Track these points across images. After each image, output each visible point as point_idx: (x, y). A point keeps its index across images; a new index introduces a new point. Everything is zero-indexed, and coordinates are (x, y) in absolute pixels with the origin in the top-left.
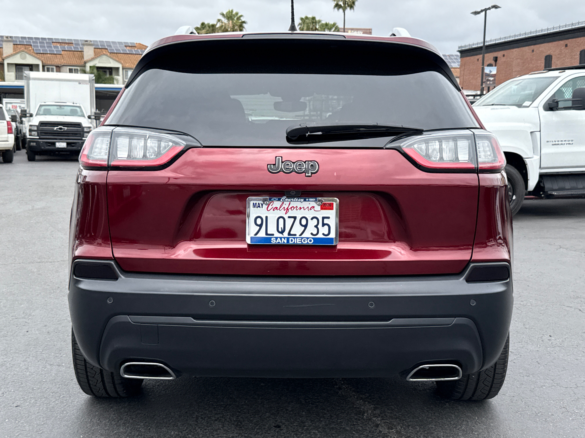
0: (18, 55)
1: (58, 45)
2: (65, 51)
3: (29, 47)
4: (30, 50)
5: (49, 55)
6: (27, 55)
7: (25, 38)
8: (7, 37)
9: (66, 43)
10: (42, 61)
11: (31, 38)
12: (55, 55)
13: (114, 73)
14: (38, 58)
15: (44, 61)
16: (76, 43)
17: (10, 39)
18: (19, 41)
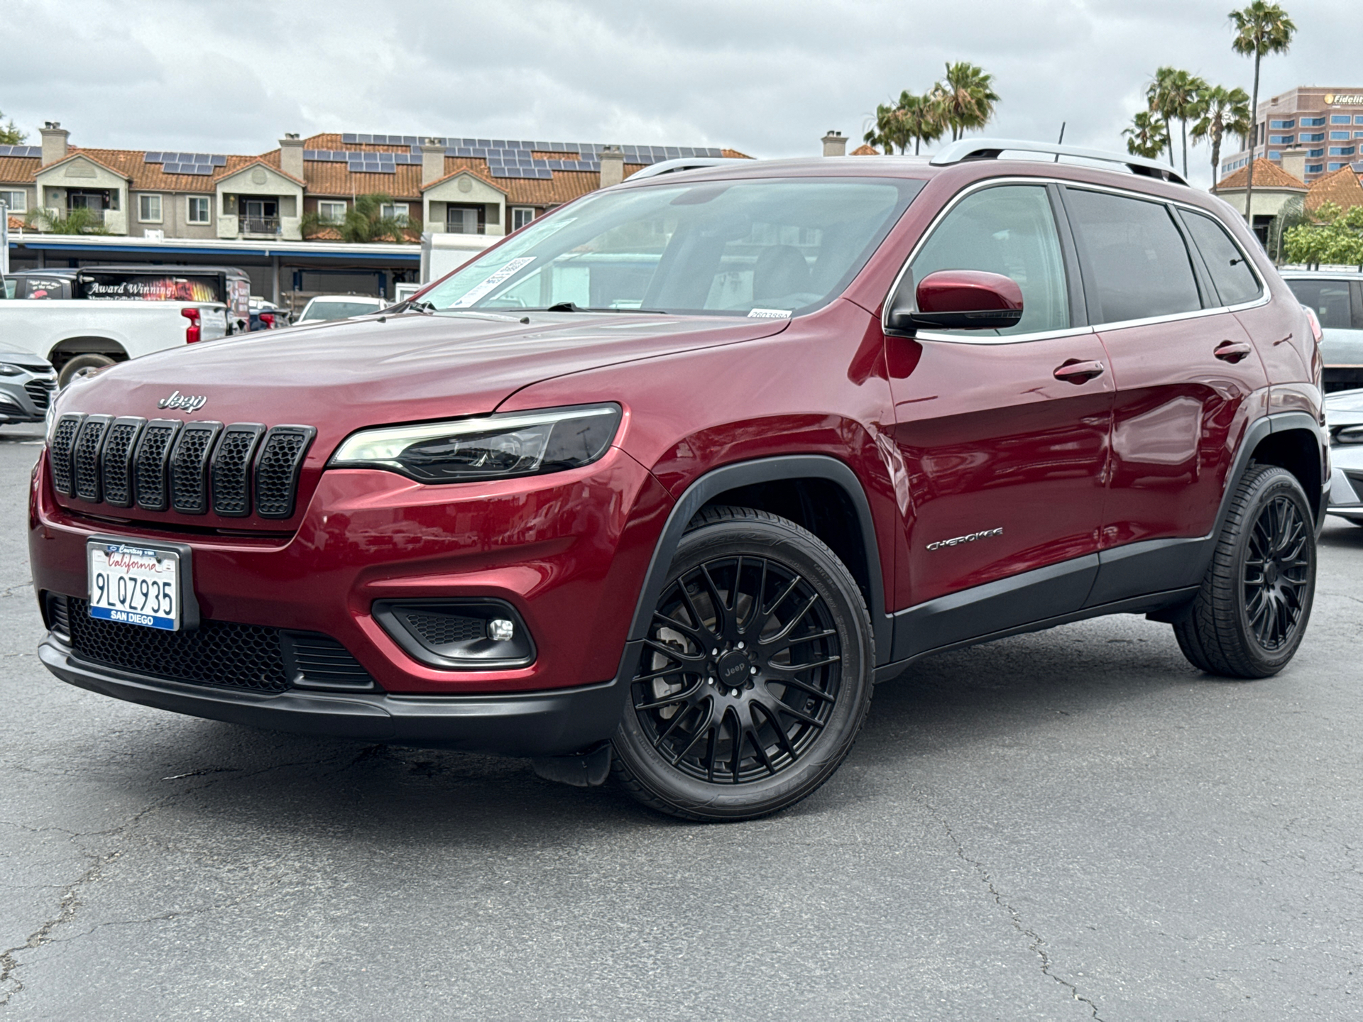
0: (455, 184)
1: (545, 158)
2: (559, 171)
3: (480, 164)
4: (482, 171)
5: (522, 181)
6: (474, 183)
7: (472, 142)
8: (432, 142)
9: (563, 153)
10: (506, 197)
11: (486, 143)
12: (536, 182)
14: (498, 190)
15: (510, 196)
16: (585, 152)
17: (438, 145)
18: (460, 150)
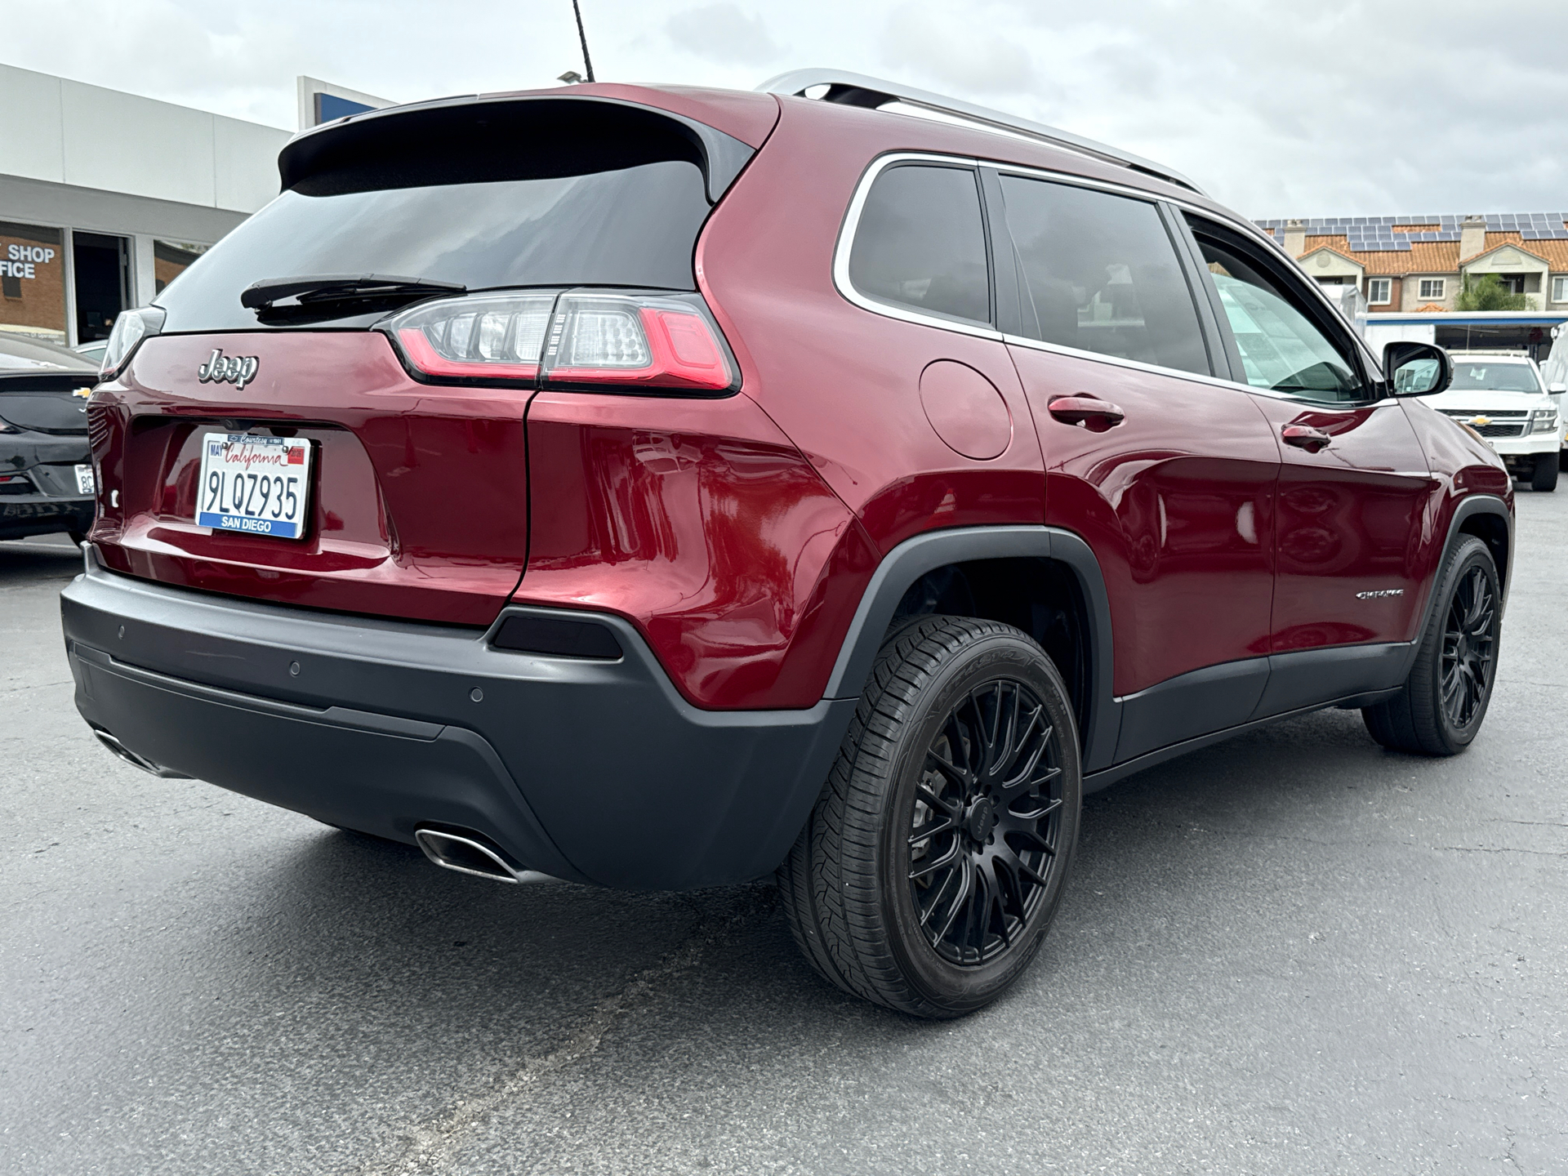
0: (1314, 260)
1: (1405, 232)
2: (1419, 243)
3: (1341, 241)
4: (1342, 246)
5: (1381, 254)
6: (1332, 258)
7: (1335, 221)
8: (1294, 222)
9: (1425, 226)
10: (1364, 269)
11: (1349, 220)
12: (1394, 254)
13: (1527, 285)
14: (1355, 263)
15: (1368, 269)
16: (1447, 223)
17: (1299, 225)
18: (1322, 229)
